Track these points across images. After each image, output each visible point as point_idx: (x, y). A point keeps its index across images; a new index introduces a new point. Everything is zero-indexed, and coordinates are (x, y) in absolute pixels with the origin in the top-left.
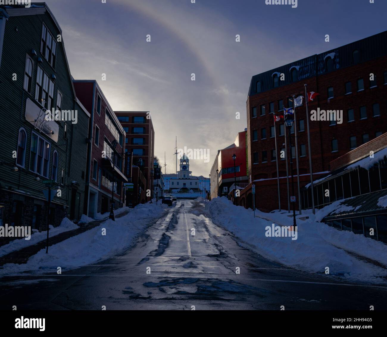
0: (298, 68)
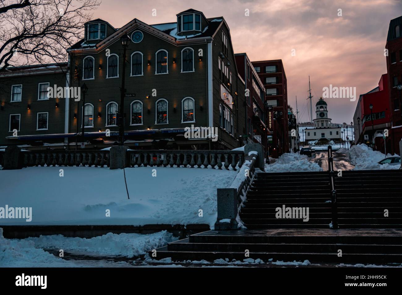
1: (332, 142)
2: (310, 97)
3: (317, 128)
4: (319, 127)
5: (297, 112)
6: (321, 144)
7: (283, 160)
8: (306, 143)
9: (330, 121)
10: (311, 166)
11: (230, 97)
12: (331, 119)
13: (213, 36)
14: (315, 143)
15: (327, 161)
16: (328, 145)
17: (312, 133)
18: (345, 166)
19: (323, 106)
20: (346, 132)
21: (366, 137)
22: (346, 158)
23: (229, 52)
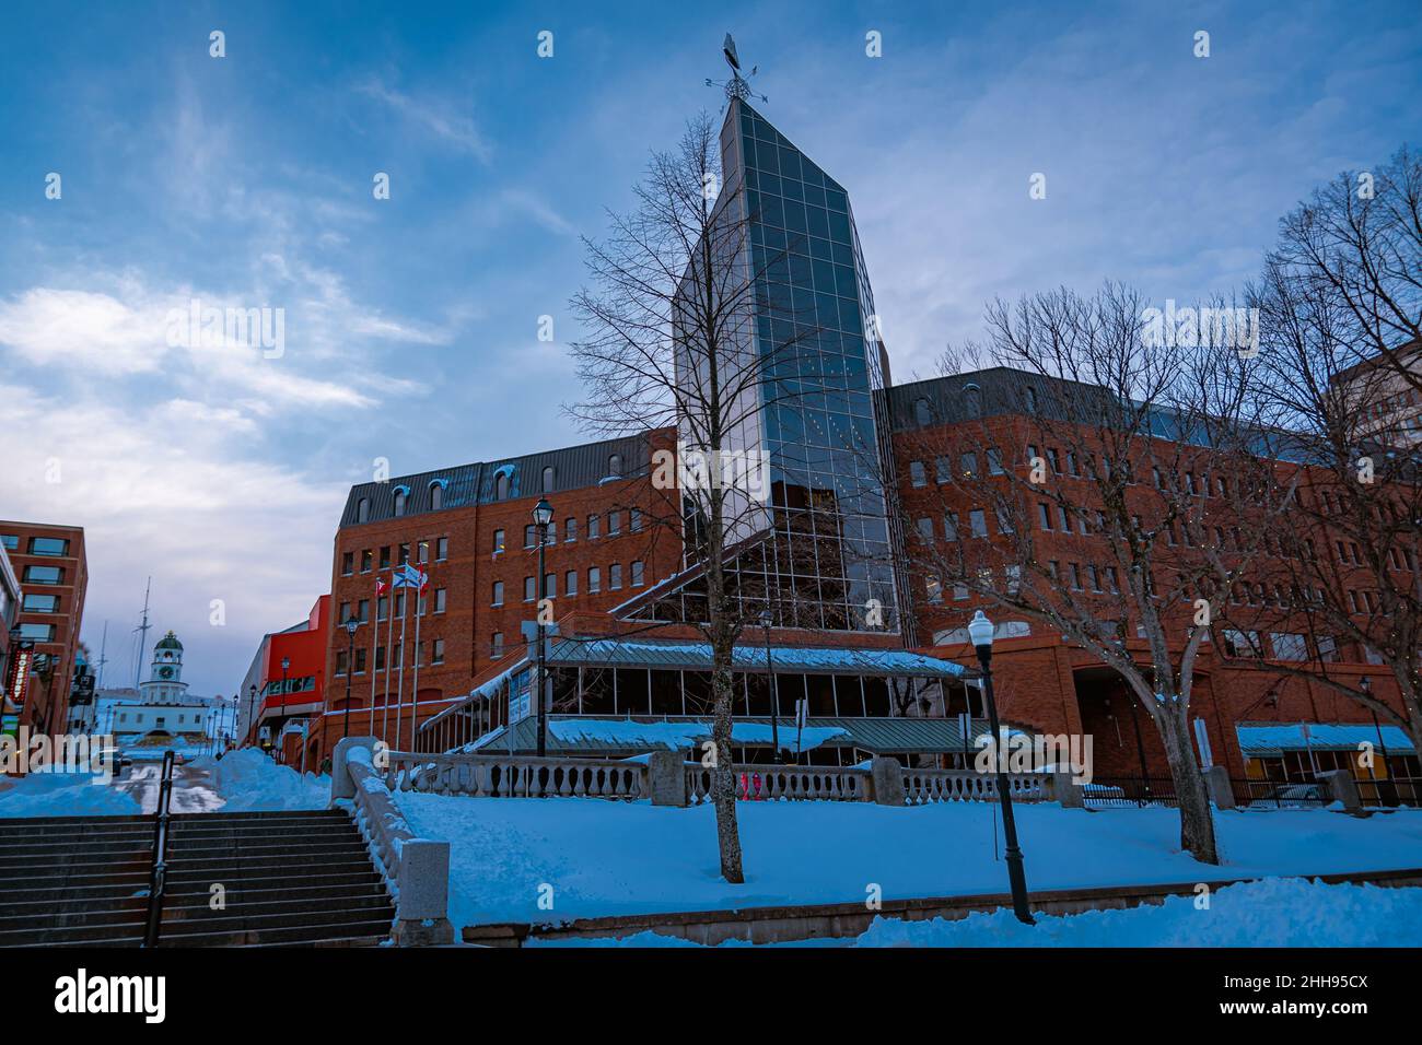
0: (444, 483)
2: (144, 628)
3: (147, 705)
5: (103, 662)
6: (151, 745)
12: (187, 685)
14: (135, 742)
15: (158, 788)
16: (167, 748)
17: (132, 713)
18: (201, 801)
19: (173, 650)
20: (219, 717)
21: (265, 732)
22: (207, 781)
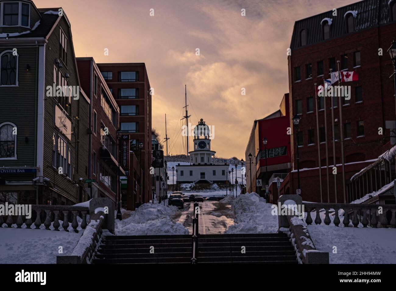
0: (355, 13)
1: (215, 185)
2: (187, 117)
3: (194, 165)
4: (197, 164)
5: (167, 139)
6: (199, 189)
7: (142, 214)
8: (177, 187)
9: (214, 155)
10: (175, 227)
11: (68, 123)
12: (215, 152)
13: (47, 37)
14: (190, 187)
17: (186, 171)
20: (234, 172)
21: (259, 183)
23: (69, 57)
